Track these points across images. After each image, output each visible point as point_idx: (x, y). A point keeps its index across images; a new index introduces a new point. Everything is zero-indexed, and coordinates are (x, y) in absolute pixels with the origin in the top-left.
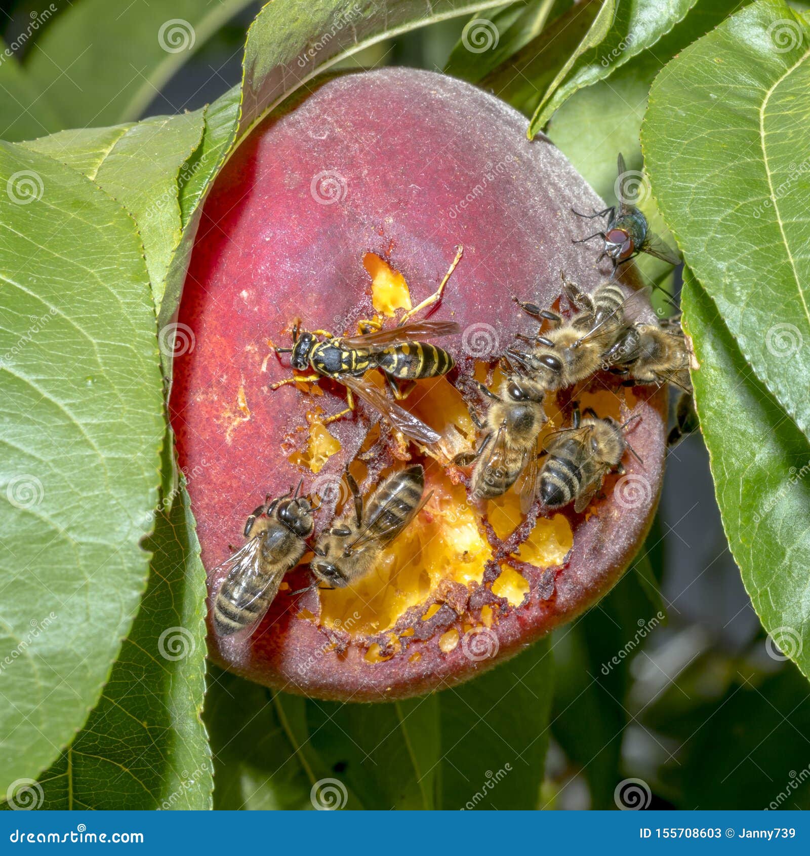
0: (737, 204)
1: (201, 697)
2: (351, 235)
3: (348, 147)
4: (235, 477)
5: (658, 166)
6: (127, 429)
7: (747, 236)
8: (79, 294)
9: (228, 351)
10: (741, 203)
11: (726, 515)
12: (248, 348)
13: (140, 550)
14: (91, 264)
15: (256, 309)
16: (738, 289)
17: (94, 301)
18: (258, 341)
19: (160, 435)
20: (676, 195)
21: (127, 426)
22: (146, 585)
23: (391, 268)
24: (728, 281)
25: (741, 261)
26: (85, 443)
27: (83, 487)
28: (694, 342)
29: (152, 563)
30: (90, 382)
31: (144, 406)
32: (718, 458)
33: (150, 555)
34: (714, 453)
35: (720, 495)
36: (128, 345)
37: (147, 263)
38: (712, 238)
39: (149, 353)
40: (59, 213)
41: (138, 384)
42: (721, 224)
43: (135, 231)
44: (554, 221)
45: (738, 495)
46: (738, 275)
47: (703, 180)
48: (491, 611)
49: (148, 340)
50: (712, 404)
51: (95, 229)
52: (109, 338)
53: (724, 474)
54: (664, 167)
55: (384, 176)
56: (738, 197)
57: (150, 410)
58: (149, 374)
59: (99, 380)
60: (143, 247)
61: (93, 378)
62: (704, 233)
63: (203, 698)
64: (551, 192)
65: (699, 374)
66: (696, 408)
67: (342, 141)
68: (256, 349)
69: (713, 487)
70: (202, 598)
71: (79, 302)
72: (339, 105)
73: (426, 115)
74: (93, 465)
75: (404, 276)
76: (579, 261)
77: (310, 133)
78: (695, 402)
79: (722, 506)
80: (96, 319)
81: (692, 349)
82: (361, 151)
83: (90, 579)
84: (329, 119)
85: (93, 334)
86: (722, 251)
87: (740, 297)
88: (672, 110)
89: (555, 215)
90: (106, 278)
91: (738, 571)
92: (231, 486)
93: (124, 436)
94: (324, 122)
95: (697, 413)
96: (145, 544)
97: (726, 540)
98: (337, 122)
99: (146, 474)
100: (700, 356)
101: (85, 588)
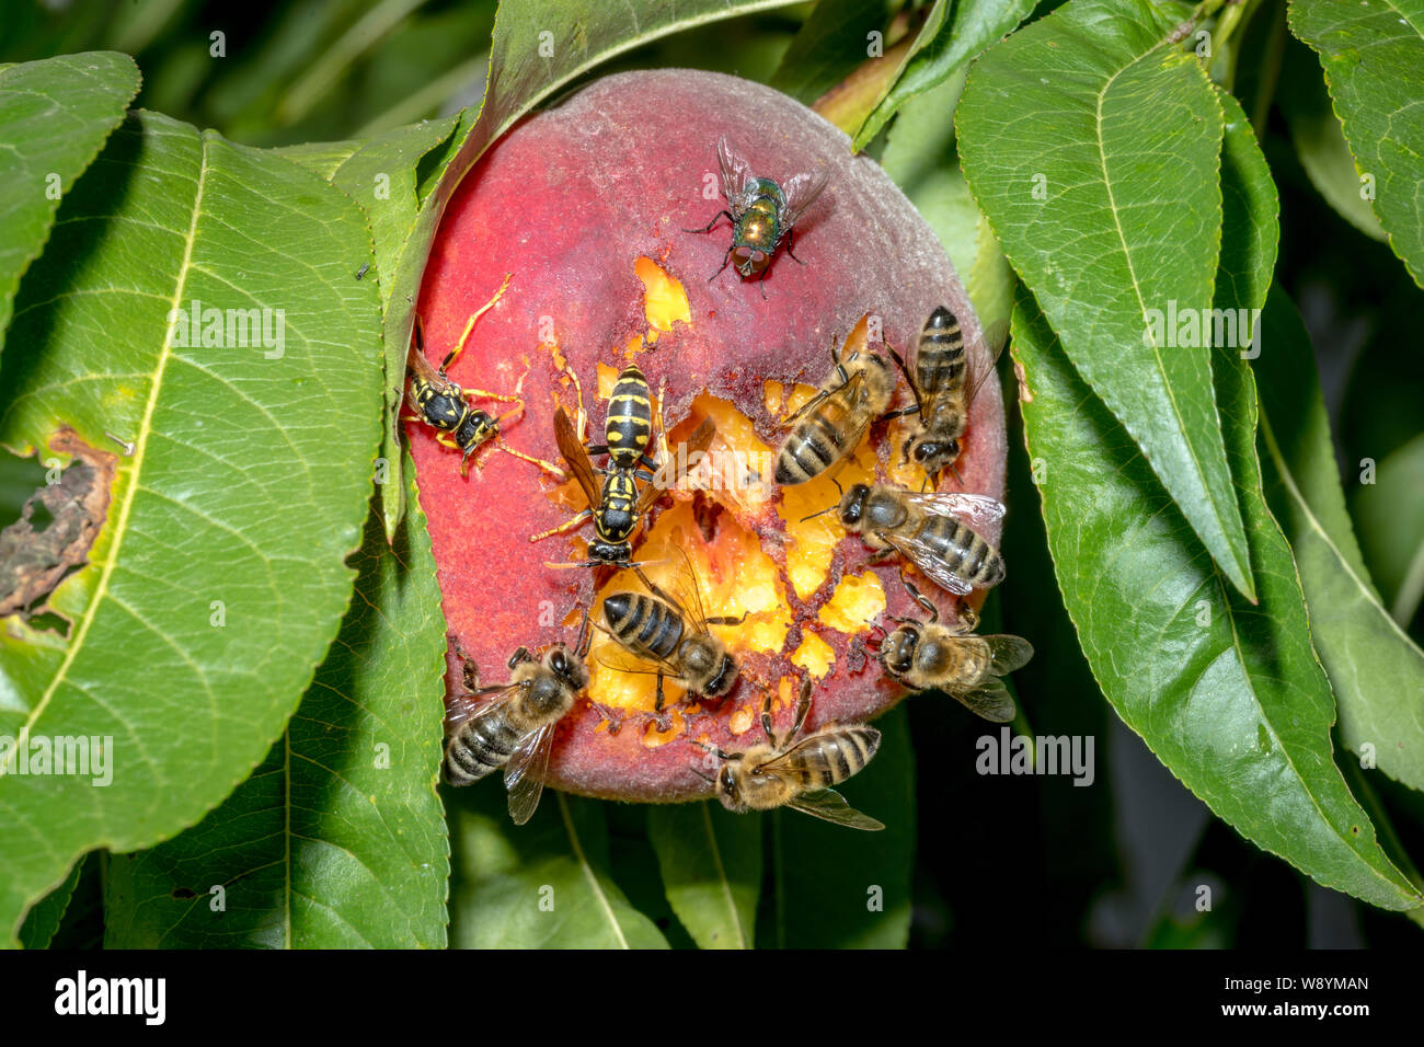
0: (1063, 188)
1: (436, 765)
2: (621, 237)
3: (622, 142)
4: (487, 519)
5: (975, 148)
6: (338, 435)
7: (1074, 222)
8: (295, 291)
9: (478, 370)
10: (1069, 188)
11: (1061, 565)
12: (501, 366)
13: (345, 568)
14: (309, 259)
15: (509, 320)
16: (1062, 279)
17: (311, 298)
18: (512, 358)
19: (376, 441)
20: (993, 179)
21: (339, 432)
22: (348, 606)
23: (668, 274)
24: (1050, 272)
25: (1067, 249)
26: (289, 452)
27: (281, 498)
28: (1026, 371)
29: (357, 583)
30: (300, 384)
31: (359, 410)
32: (1051, 503)
33: (355, 574)
34: (1047, 495)
35: (1053, 544)
36: (347, 346)
37: (377, 258)
38: (1034, 225)
39: (370, 354)
40: (281, 209)
41: (356, 387)
42: (1044, 210)
43: (366, 225)
44: (864, 230)
45: (1075, 545)
46: (1061, 265)
47: (1026, 163)
48: (790, 686)
49: (372, 341)
50: (1046, 441)
51: (321, 225)
52: (324, 338)
53: (1059, 520)
54: (981, 149)
55: (662, 172)
56: (1065, 181)
57: (366, 415)
58: (371, 377)
59: (310, 384)
60: (374, 243)
61: (303, 379)
62: (1025, 220)
63: (439, 767)
64: (860, 198)
65: (1030, 407)
66: (1026, 444)
67: (616, 136)
68: (510, 367)
69: (1045, 534)
70: (441, 652)
71: (293, 298)
72: (616, 99)
73: (715, 109)
74: (296, 475)
75: (683, 283)
76: (893, 277)
77: (581, 130)
78: (1026, 438)
79: (1056, 555)
80: (312, 318)
81: (1023, 379)
82: (637, 146)
83: (281, 600)
84: (604, 114)
85: (306, 334)
86: (1044, 239)
87: (1063, 289)
88: (993, 91)
89: (864, 225)
90: (328, 273)
91: (1075, 630)
92: (482, 529)
93: (334, 443)
94: (598, 117)
95: (1028, 450)
96: (351, 561)
97: (1060, 594)
98: (611, 117)
99: (356, 485)
100: (1033, 387)
101: (275, 608)
